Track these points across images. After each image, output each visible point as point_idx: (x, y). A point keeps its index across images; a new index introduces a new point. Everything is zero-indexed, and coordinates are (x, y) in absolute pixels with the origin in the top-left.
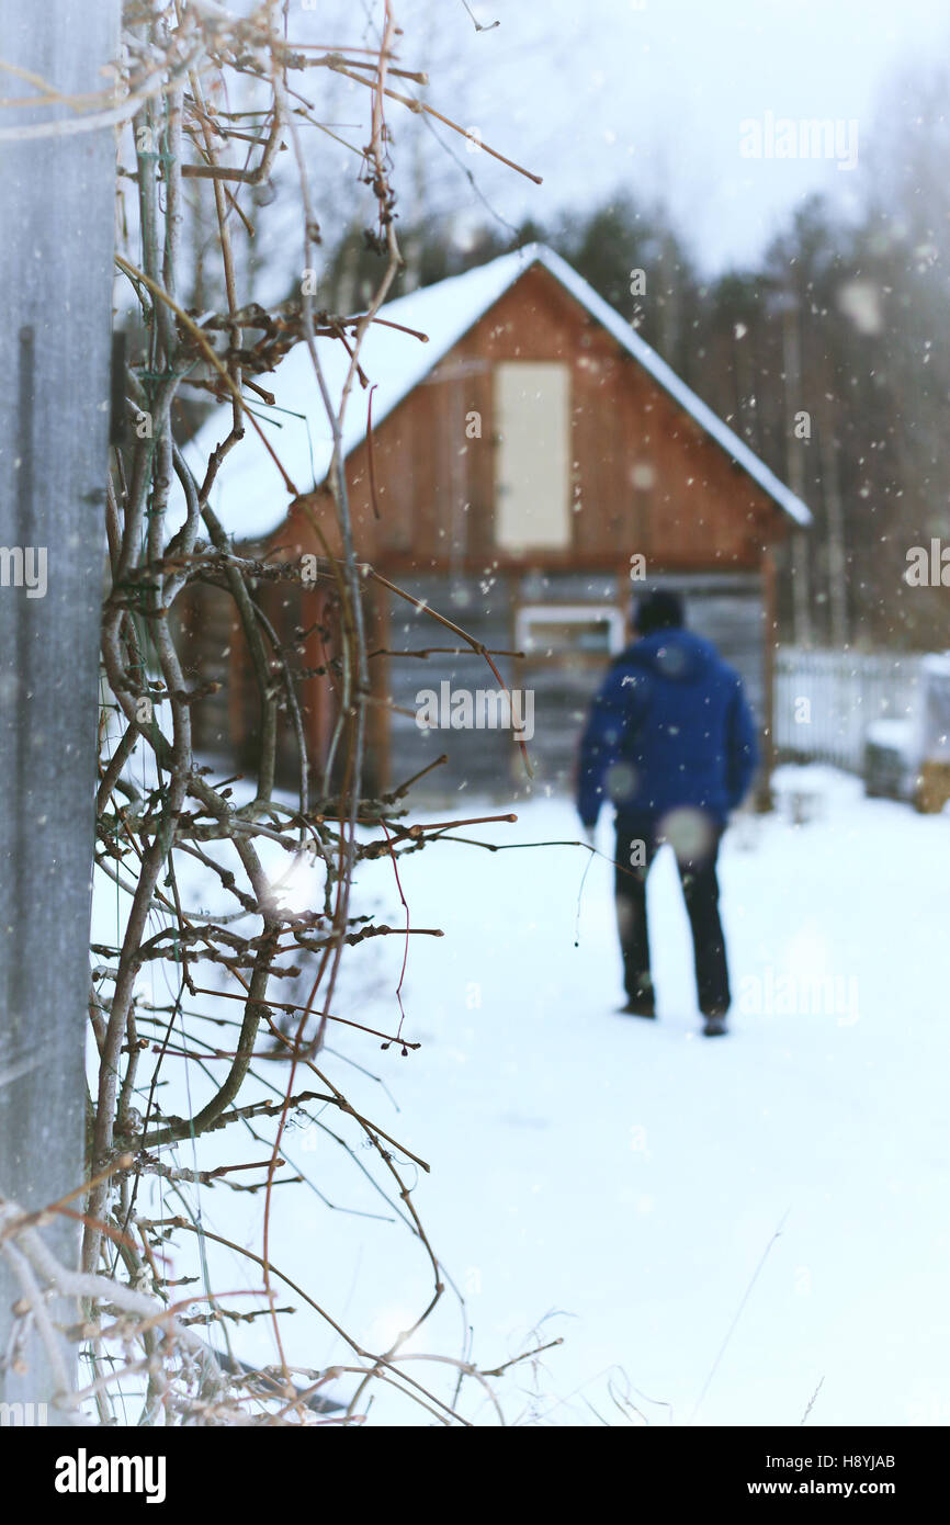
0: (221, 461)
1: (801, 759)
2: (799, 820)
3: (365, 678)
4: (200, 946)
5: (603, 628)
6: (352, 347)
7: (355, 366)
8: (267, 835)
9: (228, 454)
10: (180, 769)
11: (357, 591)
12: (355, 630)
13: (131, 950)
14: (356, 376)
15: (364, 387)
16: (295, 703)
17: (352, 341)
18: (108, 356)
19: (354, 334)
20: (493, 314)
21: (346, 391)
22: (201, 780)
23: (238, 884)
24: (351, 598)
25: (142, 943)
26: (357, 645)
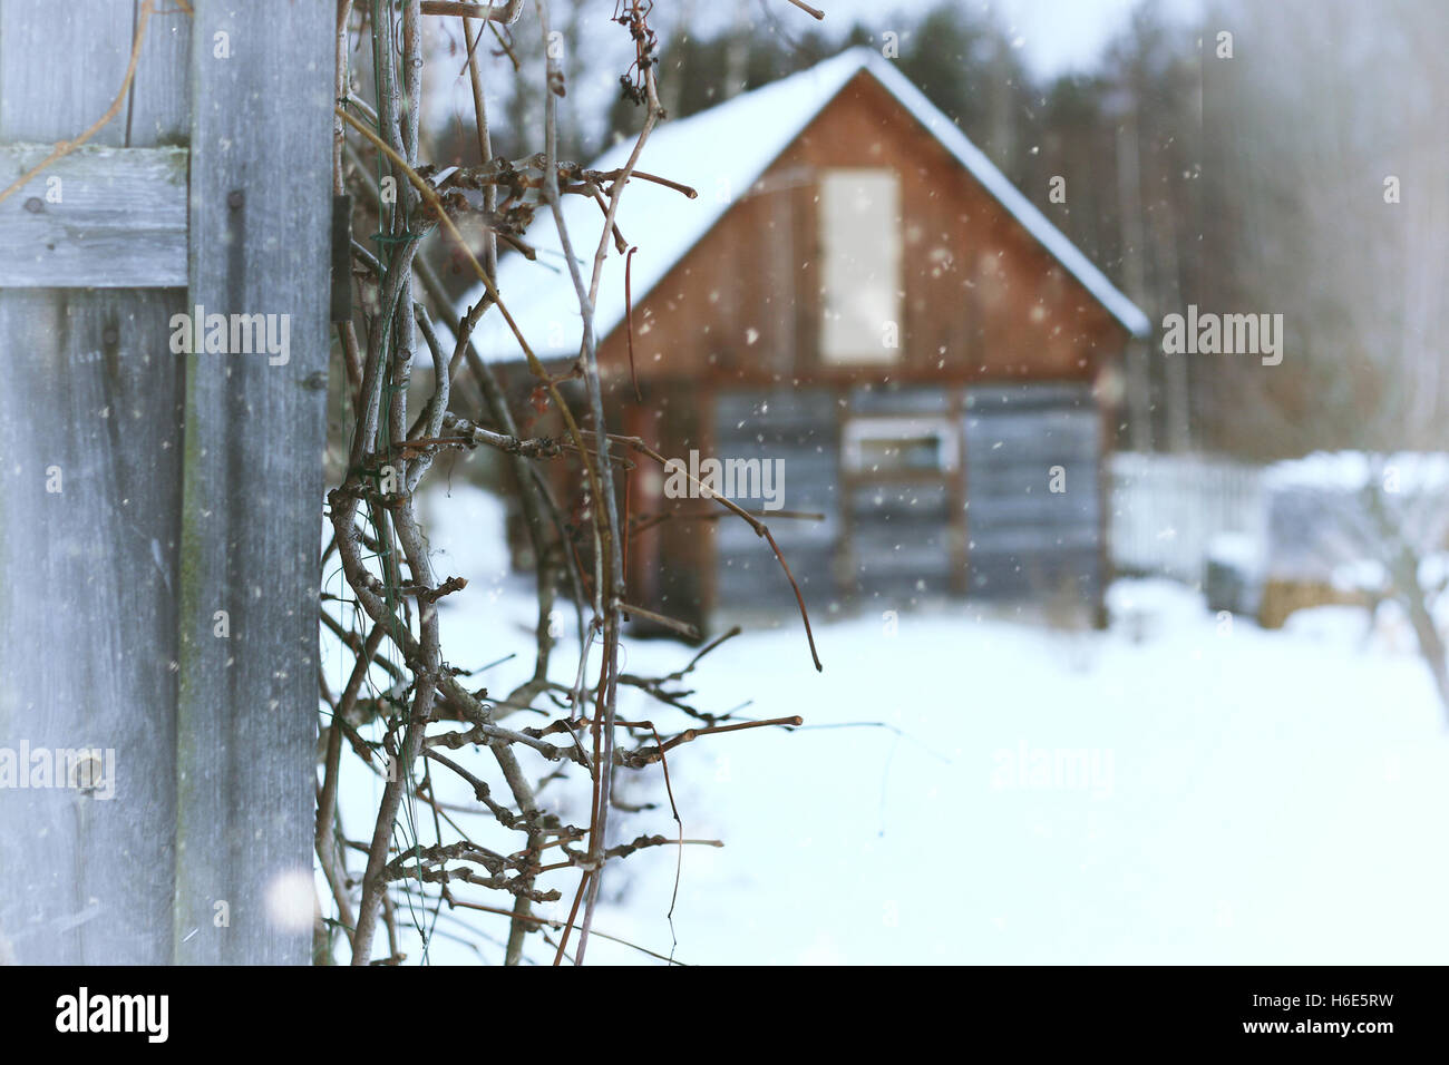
0: (474, 326)
1: (1138, 573)
2: (1138, 638)
3: (620, 582)
4: (452, 865)
5: (932, 443)
6: (608, 205)
7: (610, 227)
8: (526, 742)
9: (482, 318)
10: (428, 671)
11: (610, 483)
12: (609, 527)
13: (376, 869)
14: (612, 239)
15: (621, 252)
16: (574, 572)
17: (607, 200)
18: (328, 223)
19: (609, 193)
20: (818, 125)
21: (600, 256)
22: (452, 681)
23: (493, 797)
24: (605, 491)
25: (388, 862)
26: (611, 543)
